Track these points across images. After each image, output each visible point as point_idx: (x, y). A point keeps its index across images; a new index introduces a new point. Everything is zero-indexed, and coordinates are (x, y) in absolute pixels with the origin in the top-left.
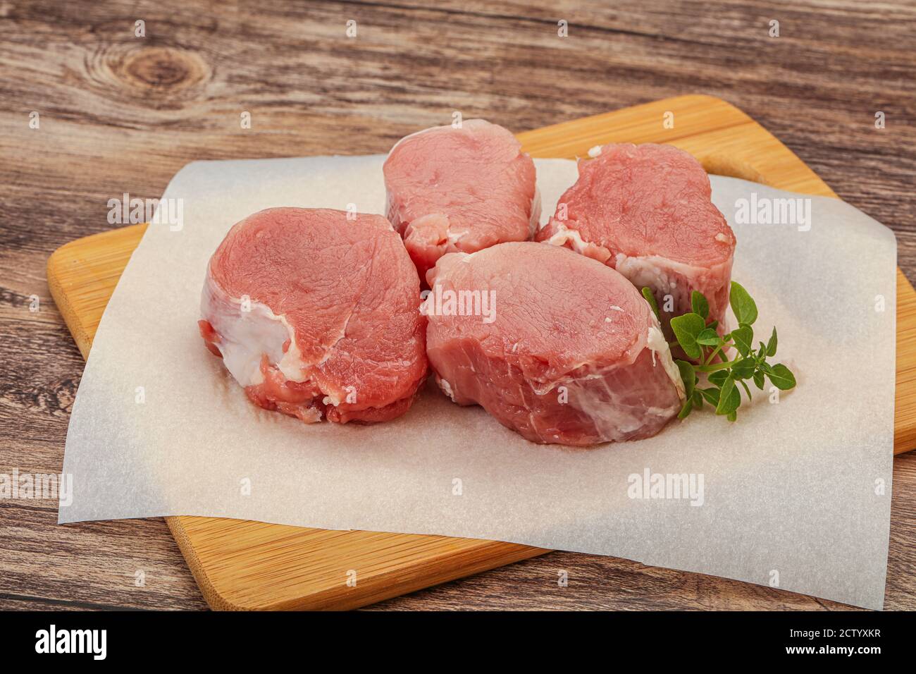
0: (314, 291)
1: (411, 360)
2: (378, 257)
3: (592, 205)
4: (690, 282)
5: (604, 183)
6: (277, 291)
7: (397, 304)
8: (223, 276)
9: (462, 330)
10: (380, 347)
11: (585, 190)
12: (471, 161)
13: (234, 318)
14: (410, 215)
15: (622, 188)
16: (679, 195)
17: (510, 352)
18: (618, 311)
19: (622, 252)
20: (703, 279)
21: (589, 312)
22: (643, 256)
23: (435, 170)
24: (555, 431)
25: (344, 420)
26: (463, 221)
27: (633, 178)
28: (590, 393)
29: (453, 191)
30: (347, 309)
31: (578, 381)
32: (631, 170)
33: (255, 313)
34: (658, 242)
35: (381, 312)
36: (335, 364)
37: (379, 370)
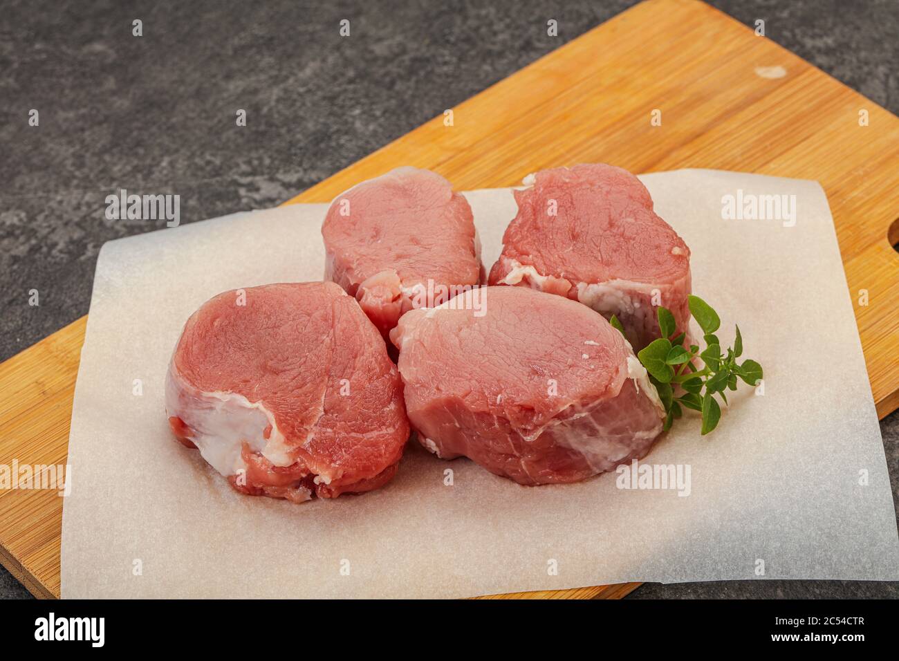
0: (285, 371)
1: (394, 426)
2: (339, 325)
3: (541, 237)
6: (248, 378)
7: (369, 371)
8: (190, 372)
9: (443, 389)
10: (361, 418)
11: (529, 222)
12: (407, 210)
13: (208, 411)
14: (359, 276)
15: (566, 215)
16: (624, 214)
18: (593, 346)
19: (581, 281)
20: (668, 295)
21: (564, 351)
22: (604, 281)
23: (374, 226)
24: (548, 472)
26: (413, 273)
27: (575, 203)
28: (578, 431)
29: (397, 244)
30: (322, 384)
31: (566, 422)
32: (571, 195)
33: (230, 404)
34: (616, 265)
35: (355, 382)
36: (321, 443)
37: (365, 442)
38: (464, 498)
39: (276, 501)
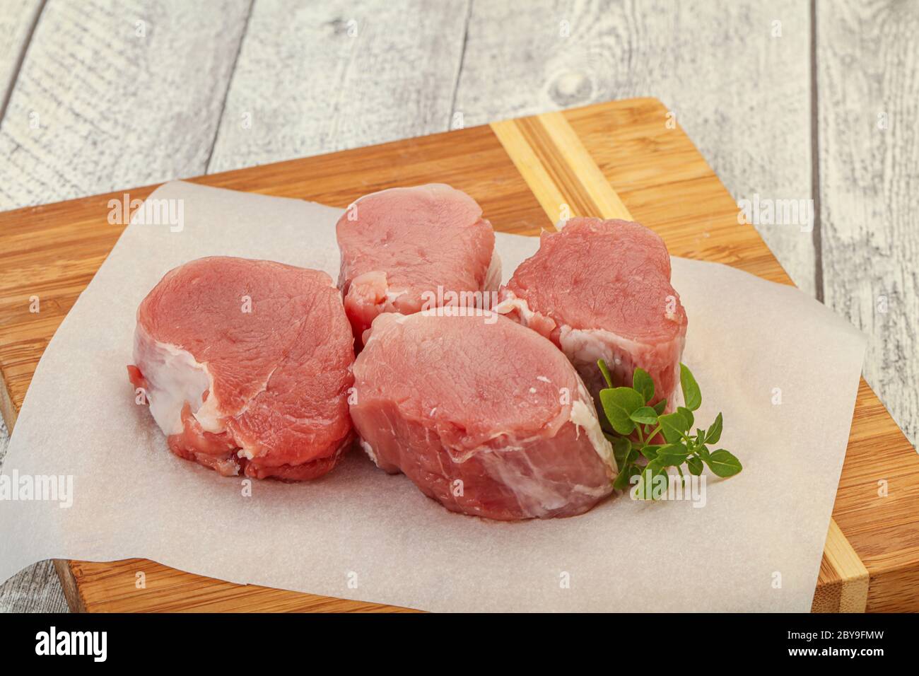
0: (243, 341)
1: (331, 418)
2: (314, 313)
3: (545, 276)
4: (635, 360)
5: (560, 255)
6: (202, 338)
7: (326, 361)
8: (151, 320)
9: (383, 391)
10: (301, 403)
11: (541, 260)
12: (426, 223)
13: (160, 364)
14: (354, 272)
15: (578, 260)
16: (635, 271)
18: (544, 382)
19: (566, 323)
20: (648, 357)
21: (515, 381)
22: (588, 329)
23: (388, 230)
24: (477, 502)
25: (261, 474)
26: (404, 281)
27: (592, 251)
28: (511, 465)
29: (402, 252)
30: (274, 362)
31: (497, 452)
32: (591, 244)
33: (179, 359)
34: (604, 316)
35: (307, 367)
36: (253, 416)
37: (297, 427)
38: (387, 507)
39: (205, 469)
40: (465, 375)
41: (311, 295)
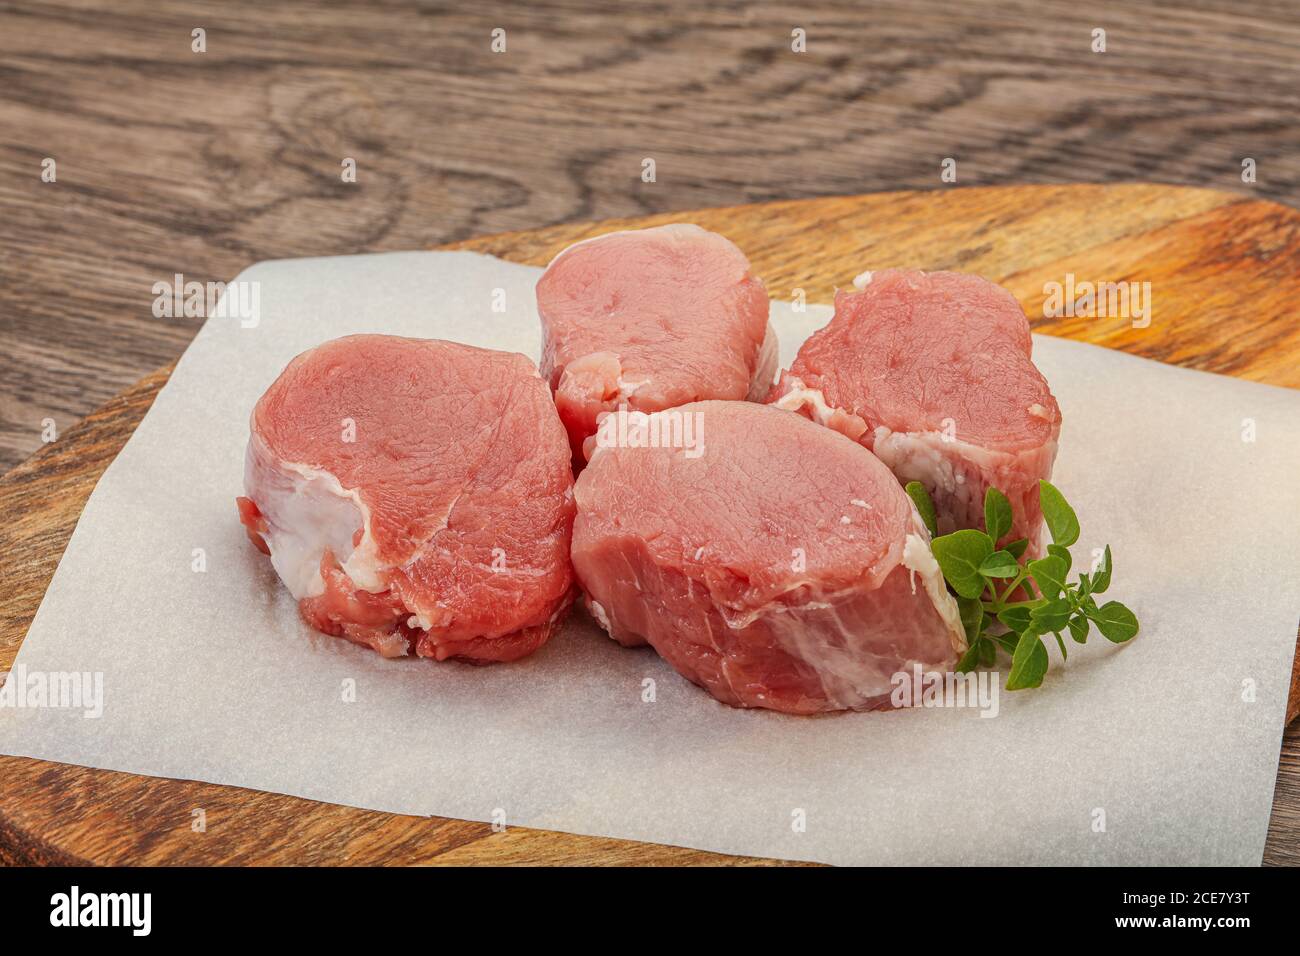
0: (409, 457)
1: (545, 567)
2: (511, 414)
3: (846, 355)
4: (985, 475)
5: (869, 323)
6: (351, 453)
8: (272, 428)
9: (623, 524)
10: (500, 546)
11: (839, 332)
12: (669, 281)
13: (287, 493)
14: (568, 355)
15: (895, 332)
16: (979, 346)
17: (691, 559)
18: (862, 508)
19: (883, 424)
20: (1005, 471)
21: (819, 507)
22: (916, 431)
23: (613, 293)
24: (760, 688)
25: (441, 653)
26: (644, 365)
27: (913, 317)
28: (814, 632)
29: (636, 324)
30: (456, 487)
31: (795, 611)
32: (912, 307)
33: (316, 484)
34: (940, 411)
35: (506, 494)
36: (429, 567)
37: (495, 580)
39: (358, 649)
40: (743, 500)
41: (506, 388)
